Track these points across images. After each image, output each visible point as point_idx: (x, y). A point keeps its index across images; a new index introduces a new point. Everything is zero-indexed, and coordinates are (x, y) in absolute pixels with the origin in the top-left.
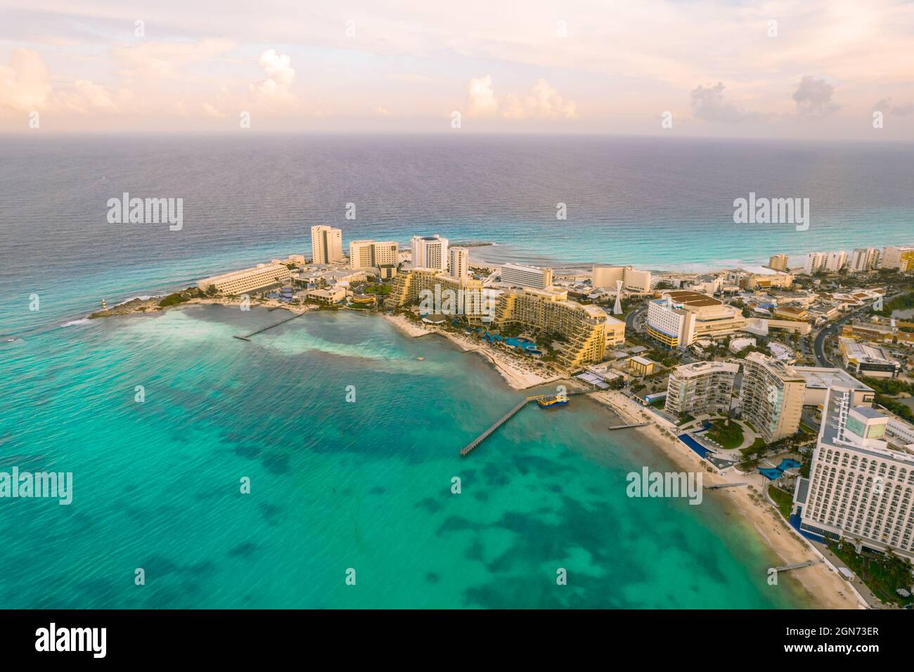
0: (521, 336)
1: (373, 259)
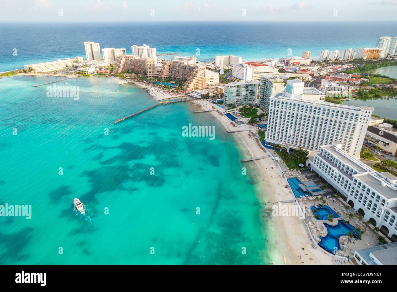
0: (171, 82)
1: (114, 57)
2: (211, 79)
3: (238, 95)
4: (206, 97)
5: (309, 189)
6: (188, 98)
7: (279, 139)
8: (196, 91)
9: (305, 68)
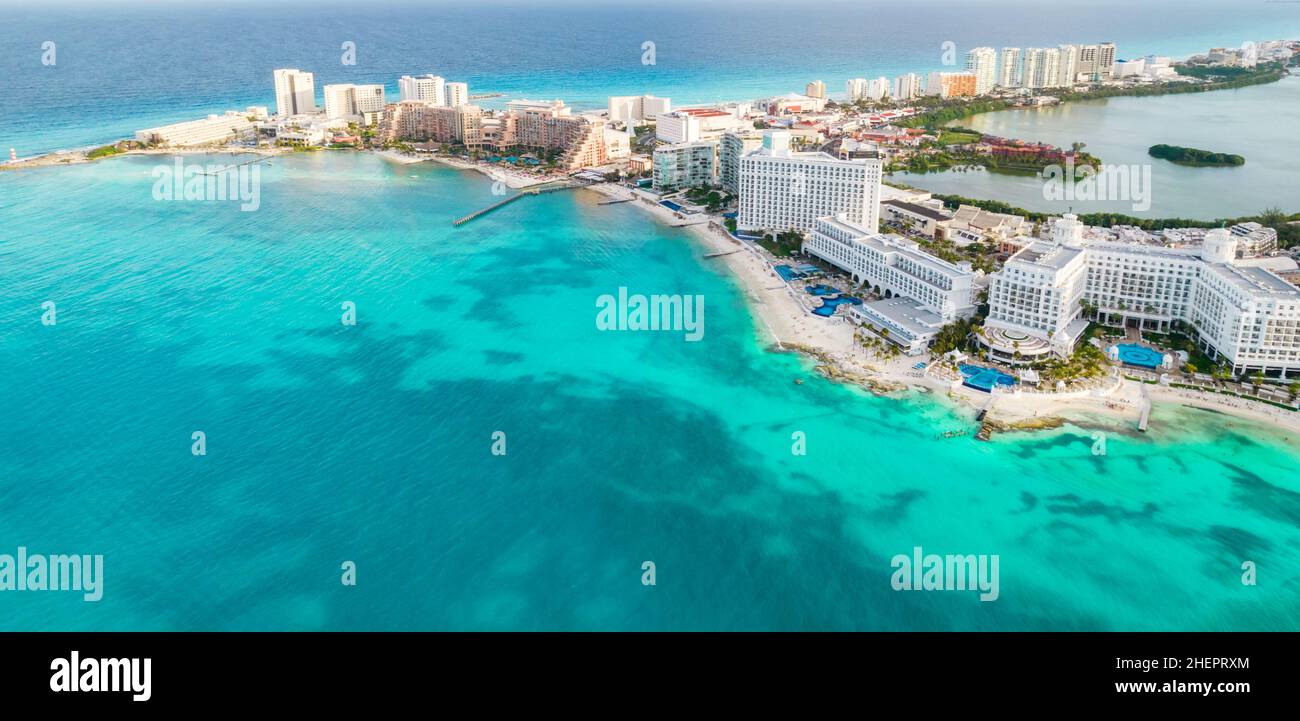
0: (525, 155)
1: (354, 104)
2: (613, 145)
3: (680, 168)
4: (613, 178)
5: (803, 271)
6: (579, 183)
7: (760, 223)
8: (587, 168)
9: (812, 119)
